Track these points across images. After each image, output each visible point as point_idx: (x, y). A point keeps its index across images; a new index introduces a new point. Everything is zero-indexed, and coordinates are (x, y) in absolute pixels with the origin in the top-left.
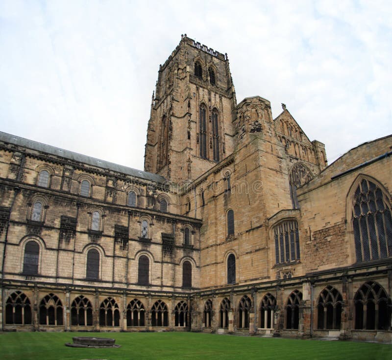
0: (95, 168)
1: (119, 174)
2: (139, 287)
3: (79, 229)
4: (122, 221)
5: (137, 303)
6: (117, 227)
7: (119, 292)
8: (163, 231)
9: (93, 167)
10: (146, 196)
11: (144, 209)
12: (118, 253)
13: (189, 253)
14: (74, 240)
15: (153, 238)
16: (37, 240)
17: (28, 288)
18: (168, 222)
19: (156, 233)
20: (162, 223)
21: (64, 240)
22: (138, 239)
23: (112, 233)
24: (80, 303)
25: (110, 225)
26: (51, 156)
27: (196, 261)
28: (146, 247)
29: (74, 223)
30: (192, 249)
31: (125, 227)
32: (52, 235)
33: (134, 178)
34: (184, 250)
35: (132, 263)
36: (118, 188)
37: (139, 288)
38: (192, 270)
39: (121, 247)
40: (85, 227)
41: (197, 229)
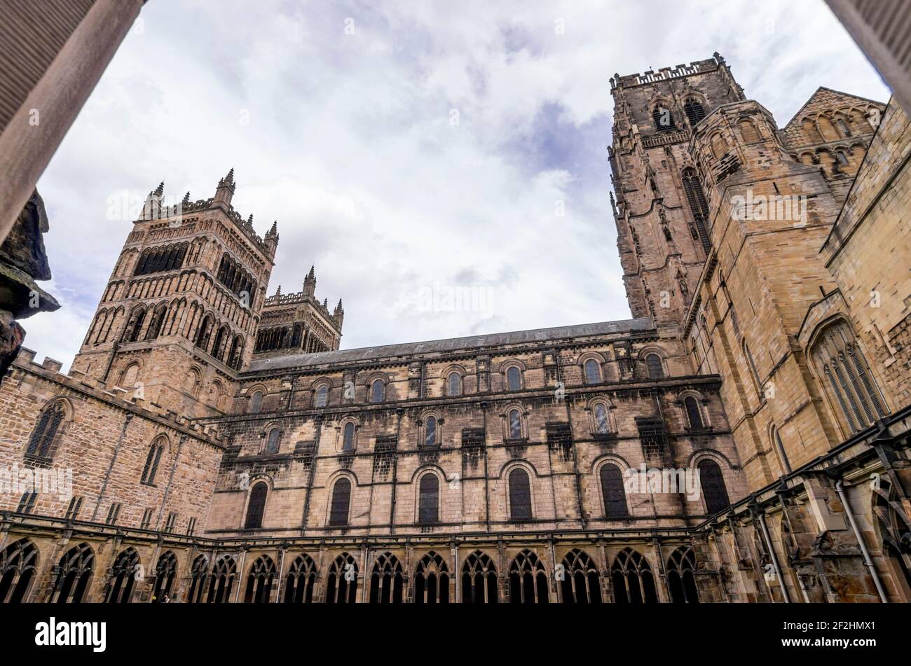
0: (521, 345)
1: (561, 341)
2: (609, 523)
3: (490, 442)
4: (557, 414)
5: (580, 557)
6: (549, 426)
7: (540, 538)
8: (638, 414)
9: (518, 346)
10: (616, 360)
11: (616, 383)
12: (558, 467)
13: (706, 443)
14: (483, 461)
15: (619, 430)
16: (435, 471)
17: (399, 547)
18: (644, 396)
19: (624, 420)
20: (631, 400)
21: (468, 464)
22: (592, 438)
23: (543, 439)
24: (475, 565)
25: (537, 426)
26: (456, 352)
27: (727, 456)
28: (609, 448)
29: (480, 435)
30: (712, 434)
31: (564, 423)
32: (453, 460)
33: (587, 338)
34: (692, 440)
35: (588, 482)
36: (564, 361)
37: (608, 526)
38: (725, 476)
39: (561, 456)
40: (499, 438)
41: (712, 394)
